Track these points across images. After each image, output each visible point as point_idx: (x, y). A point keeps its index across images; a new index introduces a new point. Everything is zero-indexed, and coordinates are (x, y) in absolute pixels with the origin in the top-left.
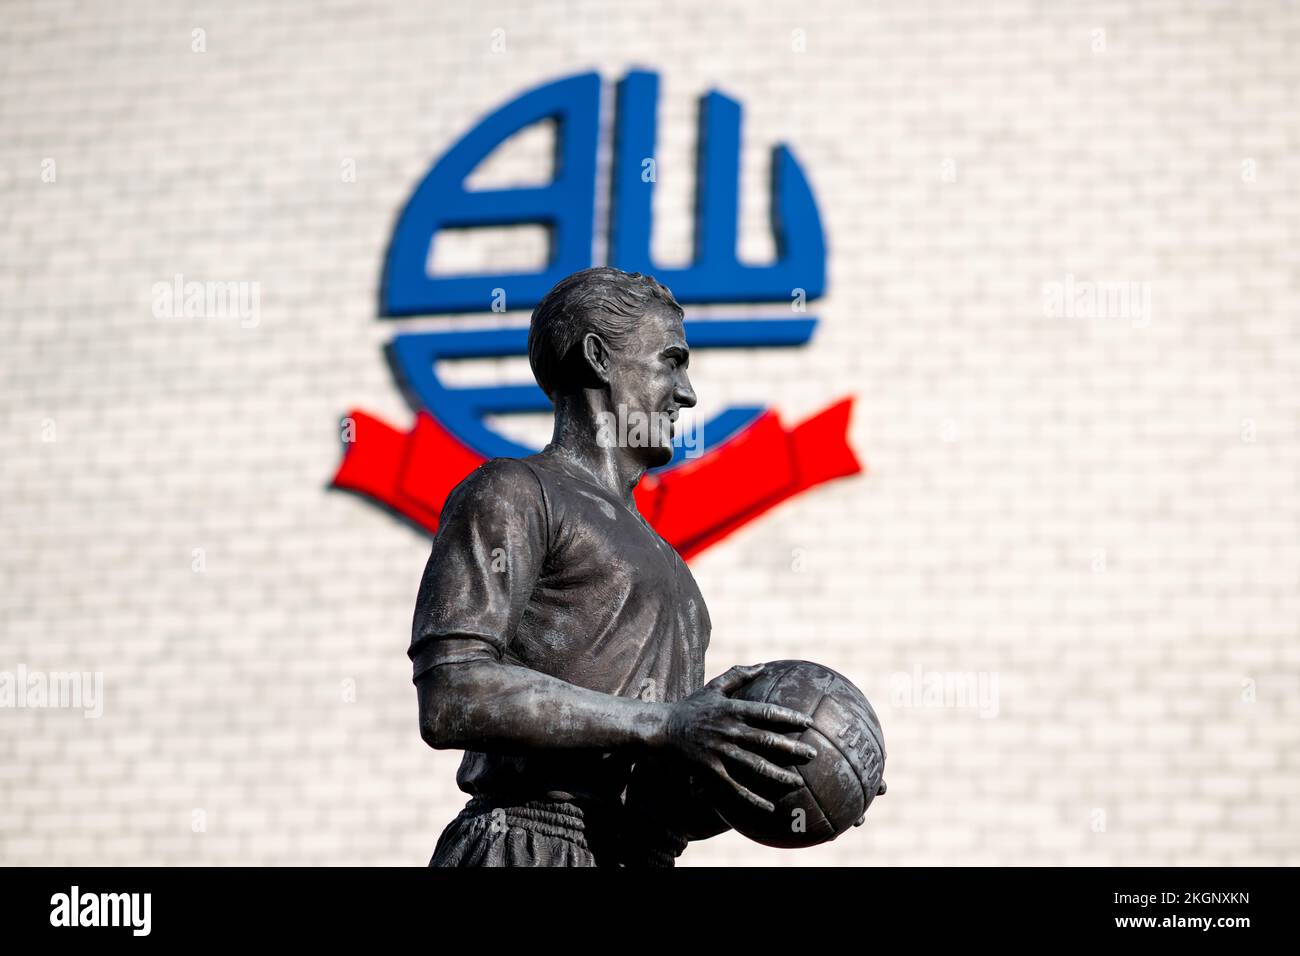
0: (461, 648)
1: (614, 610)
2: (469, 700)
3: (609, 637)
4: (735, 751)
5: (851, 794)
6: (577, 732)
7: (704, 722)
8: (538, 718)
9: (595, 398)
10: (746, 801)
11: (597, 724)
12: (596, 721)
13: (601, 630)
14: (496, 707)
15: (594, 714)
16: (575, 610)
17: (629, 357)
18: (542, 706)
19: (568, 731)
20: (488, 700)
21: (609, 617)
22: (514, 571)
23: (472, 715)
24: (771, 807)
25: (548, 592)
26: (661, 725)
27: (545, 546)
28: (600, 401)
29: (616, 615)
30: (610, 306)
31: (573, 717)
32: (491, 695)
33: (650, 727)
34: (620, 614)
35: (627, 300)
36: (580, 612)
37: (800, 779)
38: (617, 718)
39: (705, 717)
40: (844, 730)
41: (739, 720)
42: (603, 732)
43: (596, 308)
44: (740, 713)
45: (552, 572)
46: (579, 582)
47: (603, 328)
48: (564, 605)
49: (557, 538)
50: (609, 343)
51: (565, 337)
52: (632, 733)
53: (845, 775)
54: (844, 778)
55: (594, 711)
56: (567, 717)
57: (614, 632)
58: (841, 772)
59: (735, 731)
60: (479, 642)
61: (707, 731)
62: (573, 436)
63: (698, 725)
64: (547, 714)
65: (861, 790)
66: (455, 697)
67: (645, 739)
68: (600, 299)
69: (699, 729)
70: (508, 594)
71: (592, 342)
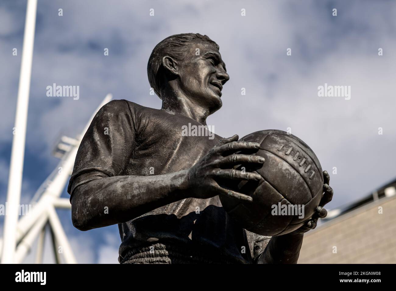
0: (86, 177)
1: (174, 149)
2: (88, 197)
3: (174, 162)
4: (219, 172)
5: (295, 182)
6: (143, 193)
7: (203, 164)
8: (121, 193)
9: (174, 84)
10: (233, 197)
11: (152, 187)
12: (152, 185)
13: (168, 160)
14: (101, 195)
15: (150, 183)
16: (155, 156)
17: (187, 62)
18: (123, 187)
19: (139, 195)
20: (97, 193)
21: (171, 153)
22: (113, 139)
23: (91, 203)
24: (250, 198)
25: (141, 152)
26: (185, 177)
27: (133, 128)
28: (177, 84)
29: (175, 151)
30: (174, 44)
31: (140, 187)
32: (99, 190)
33: (180, 180)
34: (178, 151)
35: (182, 40)
36: (157, 155)
37: (259, 176)
38: (163, 181)
39: (203, 162)
40: (282, 147)
41: (219, 155)
42: (156, 190)
43: (167, 46)
44: (219, 151)
45: (142, 142)
46: (154, 142)
47: (172, 53)
48: (148, 155)
49: (140, 124)
50: (176, 59)
51: (156, 64)
52: (171, 185)
53: (287, 169)
54: (287, 171)
55: (151, 181)
56: (137, 188)
57: (176, 160)
58: (284, 168)
59: (217, 161)
60: (96, 172)
61: (205, 168)
62: (167, 104)
63: (200, 167)
64: (126, 189)
65: (301, 179)
66: (83, 198)
67: (178, 186)
68: (169, 43)
69: (202, 169)
70: (111, 150)
71: (167, 60)
